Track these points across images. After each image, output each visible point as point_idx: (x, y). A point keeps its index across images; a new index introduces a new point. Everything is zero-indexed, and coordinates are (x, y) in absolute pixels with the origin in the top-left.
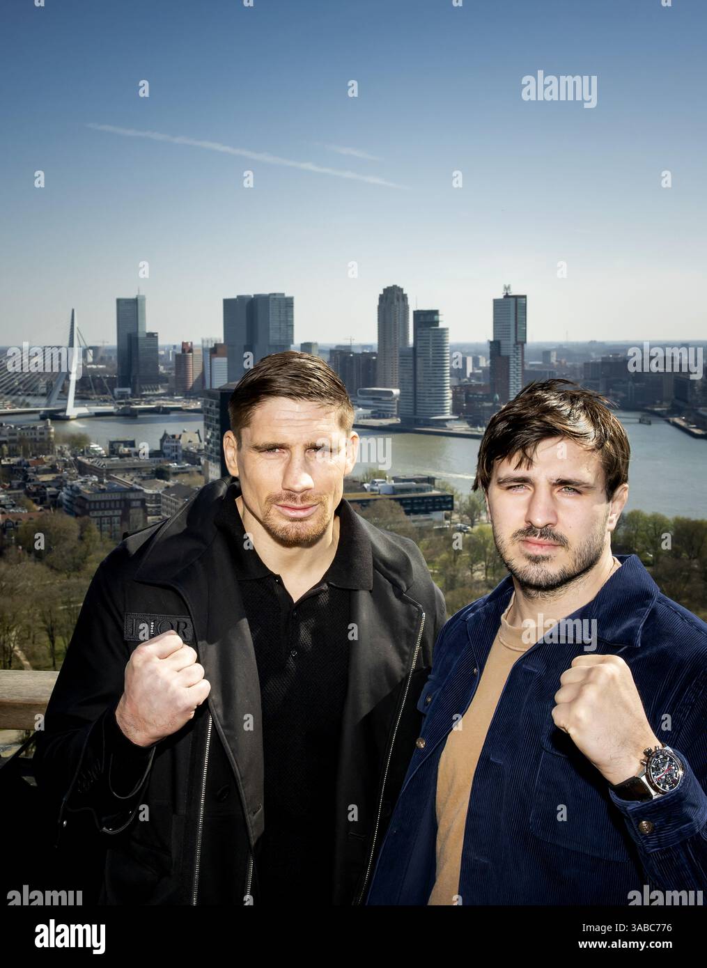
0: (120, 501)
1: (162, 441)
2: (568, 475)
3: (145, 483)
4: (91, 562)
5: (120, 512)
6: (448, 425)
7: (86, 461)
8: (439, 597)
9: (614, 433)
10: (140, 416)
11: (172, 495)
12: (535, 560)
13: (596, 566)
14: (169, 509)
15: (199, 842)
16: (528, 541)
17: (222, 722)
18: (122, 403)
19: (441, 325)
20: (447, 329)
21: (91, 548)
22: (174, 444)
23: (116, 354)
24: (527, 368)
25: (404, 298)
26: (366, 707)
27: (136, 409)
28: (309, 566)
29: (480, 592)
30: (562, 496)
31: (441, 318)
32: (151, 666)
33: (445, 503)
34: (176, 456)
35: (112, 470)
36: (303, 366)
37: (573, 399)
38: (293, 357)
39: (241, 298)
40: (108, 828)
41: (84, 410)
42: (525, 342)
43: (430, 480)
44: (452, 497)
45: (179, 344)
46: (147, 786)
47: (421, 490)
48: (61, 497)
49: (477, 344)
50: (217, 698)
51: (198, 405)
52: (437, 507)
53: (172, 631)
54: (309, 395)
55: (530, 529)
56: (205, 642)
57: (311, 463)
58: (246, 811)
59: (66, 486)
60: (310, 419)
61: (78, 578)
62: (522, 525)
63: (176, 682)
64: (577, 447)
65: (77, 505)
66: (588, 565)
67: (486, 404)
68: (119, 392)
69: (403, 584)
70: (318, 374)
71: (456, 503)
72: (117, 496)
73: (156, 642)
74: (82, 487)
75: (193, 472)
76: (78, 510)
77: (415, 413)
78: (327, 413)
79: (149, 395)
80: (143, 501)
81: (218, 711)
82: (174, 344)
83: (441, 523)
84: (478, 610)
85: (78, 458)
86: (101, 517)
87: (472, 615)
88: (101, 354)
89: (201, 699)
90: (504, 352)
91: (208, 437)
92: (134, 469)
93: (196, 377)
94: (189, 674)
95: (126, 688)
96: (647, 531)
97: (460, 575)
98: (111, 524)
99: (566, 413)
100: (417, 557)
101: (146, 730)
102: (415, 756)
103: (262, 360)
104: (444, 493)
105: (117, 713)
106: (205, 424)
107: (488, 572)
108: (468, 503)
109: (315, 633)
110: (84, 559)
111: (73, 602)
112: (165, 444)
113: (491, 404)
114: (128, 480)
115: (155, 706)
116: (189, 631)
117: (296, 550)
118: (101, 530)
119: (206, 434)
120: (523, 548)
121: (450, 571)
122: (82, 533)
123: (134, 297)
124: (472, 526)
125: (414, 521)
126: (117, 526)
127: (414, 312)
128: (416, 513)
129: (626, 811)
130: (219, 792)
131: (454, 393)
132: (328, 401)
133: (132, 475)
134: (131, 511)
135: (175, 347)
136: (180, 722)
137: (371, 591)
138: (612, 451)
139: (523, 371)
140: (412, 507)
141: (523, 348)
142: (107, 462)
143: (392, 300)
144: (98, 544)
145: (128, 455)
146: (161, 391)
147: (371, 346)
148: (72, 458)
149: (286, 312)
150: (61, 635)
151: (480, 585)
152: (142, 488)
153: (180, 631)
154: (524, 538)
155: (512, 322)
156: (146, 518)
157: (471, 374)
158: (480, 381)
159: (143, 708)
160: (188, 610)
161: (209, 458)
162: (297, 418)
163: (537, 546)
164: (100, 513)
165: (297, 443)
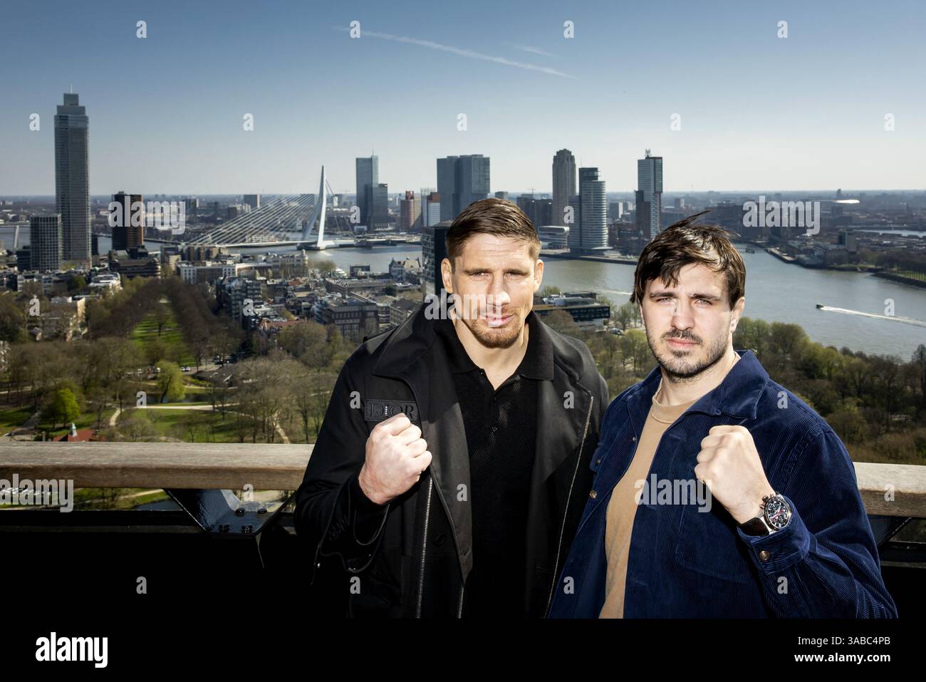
0: (358, 312)
1: (390, 266)
2: (702, 291)
3: (377, 298)
4: (337, 359)
5: (358, 321)
6: (606, 254)
7: (332, 281)
8: (603, 384)
9: (734, 259)
10: (374, 247)
11: (399, 307)
12: (679, 355)
13: (722, 359)
14: (396, 318)
15: (422, 577)
16: (673, 341)
17: (440, 483)
18: (360, 238)
19: (600, 179)
20: (604, 182)
21: (336, 348)
22: (400, 269)
23: (355, 200)
24: (663, 211)
25: (572, 158)
26: (549, 470)
27: (370, 242)
28: (506, 362)
29: (630, 380)
30: (698, 306)
31: (599, 174)
32: (386, 442)
33: (604, 312)
34: (401, 278)
35: (352, 288)
36: (502, 210)
37: (705, 234)
38: (495, 203)
39: (450, 158)
40: (353, 568)
41: (331, 243)
42: (662, 192)
43: (593, 295)
44: (609, 308)
45: (403, 192)
46: (382, 535)
47: (586, 303)
48: (313, 311)
49: (627, 193)
50: (437, 466)
51: (416, 239)
52: (598, 316)
53: (403, 414)
54: (507, 232)
55: (675, 331)
56: (427, 422)
57: (508, 284)
58: (459, 552)
59: (317, 301)
60: (508, 251)
61: (326, 371)
62: (669, 329)
63: (406, 454)
64: (708, 270)
65: (325, 315)
66: (717, 358)
67: (633, 238)
68: (358, 229)
69: (577, 375)
70: (514, 216)
71: (612, 312)
72: (356, 308)
73: (390, 422)
74: (329, 302)
75: (414, 290)
76: (325, 319)
77: (581, 245)
78: (521, 246)
79: (381, 231)
80: (376, 312)
81: (438, 475)
82: (399, 192)
83: (600, 327)
84: (636, 393)
85: (327, 279)
86: (344, 325)
87: (630, 397)
88: (344, 200)
89: (424, 467)
90: (646, 199)
91: (426, 263)
92: (369, 287)
93: (416, 218)
94: (416, 447)
95: (367, 458)
96: (752, 333)
97: (615, 367)
98: (351, 329)
99: (700, 245)
100: (587, 354)
101: (382, 491)
102: (588, 504)
103: (471, 205)
104: (603, 305)
105: (360, 478)
106: (423, 253)
107: (636, 364)
108: (620, 312)
109: (509, 413)
110: (330, 357)
111: (322, 390)
112: (393, 268)
113: (637, 238)
114: (364, 296)
115: (390, 473)
116: (415, 413)
117: (496, 349)
118: (344, 335)
119: (424, 261)
120: (670, 346)
121: (608, 364)
122: (329, 337)
123: (369, 157)
124: (624, 330)
125: (581, 326)
126: (356, 331)
127: (580, 169)
128: (582, 320)
129: (750, 544)
130: (438, 537)
131: (610, 230)
132: (521, 237)
133: (367, 292)
134: (367, 320)
135: (400, 195)
136: (409, 484)
137: (552, 381)
138: (733, 272)
139: (661, 213)
140: (579, 315)
141: (660, 196)
142: (349, 282)
143: (563, 160)
144: (342, 345)
145: (365, 277)
146: (390, 228)
147: (548, 195)
148: (322, 280)
149: (485, 168)
150: (313, 416)
151: (630, 374)
152: (375, 302)
153: (408, 413)
154: (670, 338)
155: (652, 177)
156: (378, 325)
157: (622, 215)
158: (628, 221)
159: (380, 474)
160: (414, 397)
161: (426, 279)
162: (497, 249)
163: (680, 344)
164: (343, 322)
165: (498, 269)
